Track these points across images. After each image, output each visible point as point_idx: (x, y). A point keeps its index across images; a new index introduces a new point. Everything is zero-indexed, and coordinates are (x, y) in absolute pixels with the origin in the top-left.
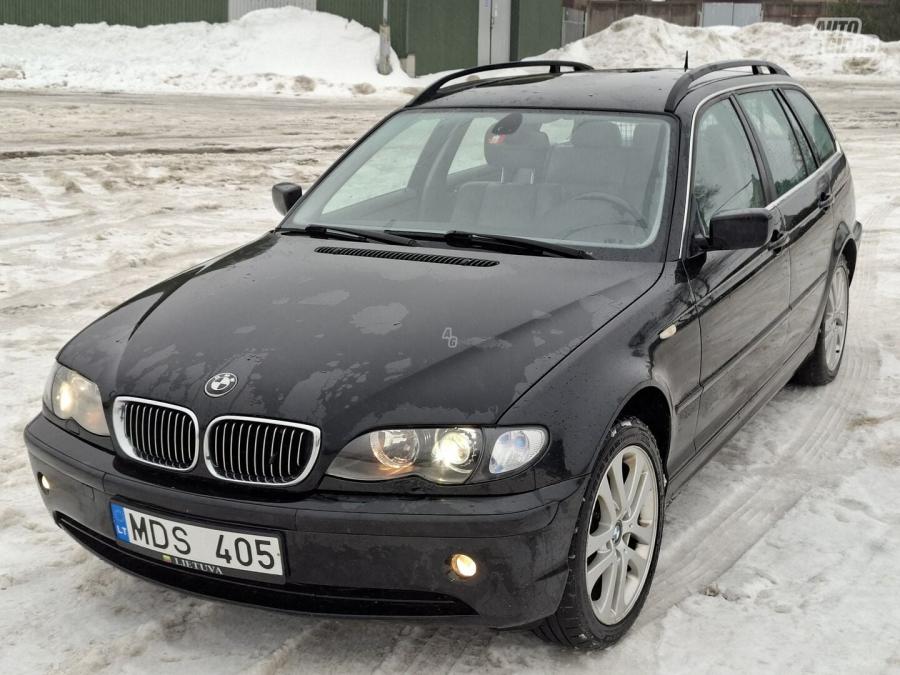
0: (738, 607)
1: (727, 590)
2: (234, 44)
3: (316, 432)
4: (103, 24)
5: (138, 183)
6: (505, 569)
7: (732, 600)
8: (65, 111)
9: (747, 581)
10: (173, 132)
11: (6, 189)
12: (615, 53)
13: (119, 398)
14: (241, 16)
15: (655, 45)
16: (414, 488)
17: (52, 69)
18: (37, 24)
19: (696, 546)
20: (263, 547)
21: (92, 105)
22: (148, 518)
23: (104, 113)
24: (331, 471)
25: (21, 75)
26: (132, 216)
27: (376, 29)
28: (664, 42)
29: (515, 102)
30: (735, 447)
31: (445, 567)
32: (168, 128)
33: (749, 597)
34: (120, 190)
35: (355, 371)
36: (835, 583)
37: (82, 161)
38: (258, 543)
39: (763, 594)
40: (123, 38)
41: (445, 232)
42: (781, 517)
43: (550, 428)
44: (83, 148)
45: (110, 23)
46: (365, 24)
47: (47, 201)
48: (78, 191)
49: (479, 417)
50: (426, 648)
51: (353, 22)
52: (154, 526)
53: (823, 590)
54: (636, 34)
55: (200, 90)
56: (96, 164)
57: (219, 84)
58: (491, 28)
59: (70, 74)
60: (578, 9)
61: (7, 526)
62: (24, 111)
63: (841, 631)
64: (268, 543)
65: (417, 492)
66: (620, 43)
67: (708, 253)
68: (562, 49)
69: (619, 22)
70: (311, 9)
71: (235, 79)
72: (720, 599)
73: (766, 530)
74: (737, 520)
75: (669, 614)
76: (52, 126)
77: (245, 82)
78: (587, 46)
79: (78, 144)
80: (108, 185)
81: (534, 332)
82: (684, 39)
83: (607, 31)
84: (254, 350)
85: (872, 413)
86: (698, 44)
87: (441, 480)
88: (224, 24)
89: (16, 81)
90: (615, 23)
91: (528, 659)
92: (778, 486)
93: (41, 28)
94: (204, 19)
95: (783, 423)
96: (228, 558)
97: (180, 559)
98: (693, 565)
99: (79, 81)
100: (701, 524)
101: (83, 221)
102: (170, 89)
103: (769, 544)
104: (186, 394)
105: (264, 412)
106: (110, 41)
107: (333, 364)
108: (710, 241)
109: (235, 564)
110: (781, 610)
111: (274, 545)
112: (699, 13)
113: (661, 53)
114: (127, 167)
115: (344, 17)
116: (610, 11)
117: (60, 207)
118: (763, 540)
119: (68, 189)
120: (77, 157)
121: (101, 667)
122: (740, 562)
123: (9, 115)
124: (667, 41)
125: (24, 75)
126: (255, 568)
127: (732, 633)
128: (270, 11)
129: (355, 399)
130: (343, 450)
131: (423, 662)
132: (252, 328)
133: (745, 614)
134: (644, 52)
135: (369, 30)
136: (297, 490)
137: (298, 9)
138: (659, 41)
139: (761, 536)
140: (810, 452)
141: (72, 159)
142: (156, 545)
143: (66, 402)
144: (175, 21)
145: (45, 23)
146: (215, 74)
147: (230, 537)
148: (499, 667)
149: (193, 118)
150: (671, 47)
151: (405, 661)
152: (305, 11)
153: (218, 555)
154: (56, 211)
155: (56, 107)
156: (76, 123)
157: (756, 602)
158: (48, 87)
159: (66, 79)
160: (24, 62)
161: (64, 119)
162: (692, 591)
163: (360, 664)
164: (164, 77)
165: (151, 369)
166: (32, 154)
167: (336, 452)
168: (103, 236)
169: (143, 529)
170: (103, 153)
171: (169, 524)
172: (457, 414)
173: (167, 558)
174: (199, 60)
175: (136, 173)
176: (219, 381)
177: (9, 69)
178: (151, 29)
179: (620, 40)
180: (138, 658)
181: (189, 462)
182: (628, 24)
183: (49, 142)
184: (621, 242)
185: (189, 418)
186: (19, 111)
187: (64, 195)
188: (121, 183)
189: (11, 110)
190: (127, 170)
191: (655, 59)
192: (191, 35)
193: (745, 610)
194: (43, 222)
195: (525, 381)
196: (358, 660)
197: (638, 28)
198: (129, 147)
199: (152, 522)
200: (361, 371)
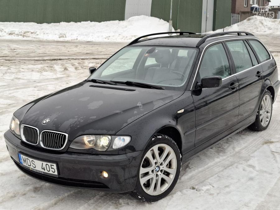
0: (198, 193)
1: (198, 188)
2: (126, 27)
3: (67, 135)
4: (89, 22)
5: (84, 68)
6: (116, 176)
7: (198, 191)
8: (74, 47)
9: (204, 186)
10: (102, 53)
11: (47, 69)
12: (247, 27)
13: (22, 125)
14: (128, 18)
15: (261, 25)
16: (92, 152)
17: (74, 35)
18: (71, 22)
19: (196, 176)
20: (52, 167)
21: (82, 45)
22: (26, 157)
23: (85, 48)
24: (71, 146)
25: (65, 37)
26: (79, 77)
27: (168, 22)
28: (264, 24)
29: (155, 44)
30: (223, 148)
31: (99, 174)
32: (101, 52)
33: (203, 190)
34: (79, 70)
35: (81, 119)
36: (232, 188)
37: (73, 61)
38: (51, 165)
39: (208, 190)
40: (95, 25)
41: (125, 81)
42: (226, 169)
43: (132, 137)
44: (75, 58)
45: (91, 21)
46: (165, 20)
47: (58, 73)
48: (67, 70)
49: (111, 132)
50: (103, 198)
51: (161, 19)
52: (28, 160)
53: (227, 190)
54: (254, 21)
55: (115, 41)
56: (76, 63)
57: (121, 39)
58: (206, 20)
59: (79, 36)
60: (237, 14)
61: (7, 160)
62: (63, 47)
63: (226, 201)
64: (53, 165)
65: (93, 153)
66: (249, 24)
67: (202, 89)
68: (230, 27)
69: (249, 18)
70: (149, 16)
71: (125, 37)
72: (195, 190)
73: (219, 172)
74: (212, 169)
75: (176, 193)
76: (69, 51)
77: (128, 38)
78: (238, 26)
79: (73, 56)
80: (76, 68)
81: (135, 110)
82: (271, 23)
83: (245, 21)
84: (58, 113)
85: (273, 140)
86: (275, 24)
87: (99, 150)
88: (123, 21)
89: (64, 38)
90: (248, 18)
91: (130, 203)
92: (230, 160)
93: (72, 23)
94: (118, 20)
95: (242, 142)
96: (44, 169)
97: (34, 169)
98: (193, 181)
99: (82, 38)
100: (200, 169)
101: (65, 78)
102: (106, 40)
103: (218, 176)
104: (37, 124)
105: (55, 129)
106: (91, 26)
107: (76, 117)
108: (202, 85)
109: (46, 171)
110: (211, 194)
111: (55, 166)
112: (277, 14)
113: (263, 28)
114: (84, 63)
115: (159, 18)
116: (247, 14)
117: (60, 74)
118: (217, 175)
119: (65, 69)
120: (71, 60)
121: (14, 197)
122: (206, 181)
123: (58, 48)
124: (265, 23)
125: (66, 36)
126: (51, 172)
127: (192, 200)
128: (137, 17)
129: (79, 126)
130: (74, 140)
131: (100, 202)
132: (60, 107)
133: (200, 195)
134: (257, 27)
135: (166, 22)
136: (61, 151)
137: (145, 16)
138: (262, 24)
139: (217, 174)
140: (246, 151)
141: (70, 61)
142: (28, 165)
143: (13, 126)
144: (109, 20)
145: (73, 22)
146: (119, 36)
147: (45, 163)
148: (121, 205)
149: (110, 49)
150: (266, 25)
151: (95, 201)
152: (147, 17)
153: (42, 169)
154: (59, 75)
155: (72, 46)
156: (76, 50)
157: (205, 192)
158: (72, 40)
159: (77, 38)
160: (66, 33)
161: (73, 49)
162: (188, 188)
163: (83, 201)
164: (105, 37)
165: (31, 117)
166: (60, 59)
167: (72, 141)
168: (68, 83)
169: (25, 161)
170: (79, 59)
171: (31, 159)
172: (105, 132)
173: (31, 169)
174: (115, 32)
175: (85, 65)
176: (46, 121)
177: (62, 35)
178: (102, 23)
179: (249, 23)
180: (24, 196)
181: (37, 142)
182: (252, 18)
183: (66, 56)
184: (174, 85)
185: (37, 131)
186: (61, 47)
187: (63, 71)
188: (80, 68)
189: (59, 47)
190: (83, 64)
191: (260, 29)
192: (114, 24)
193: (200, 194)
194: (54, 78)
195: (127, 123)
196: (83, 200)
197: (255, 19)
198: (88, 57)
199: (27, 159)
200: (82, 119)
